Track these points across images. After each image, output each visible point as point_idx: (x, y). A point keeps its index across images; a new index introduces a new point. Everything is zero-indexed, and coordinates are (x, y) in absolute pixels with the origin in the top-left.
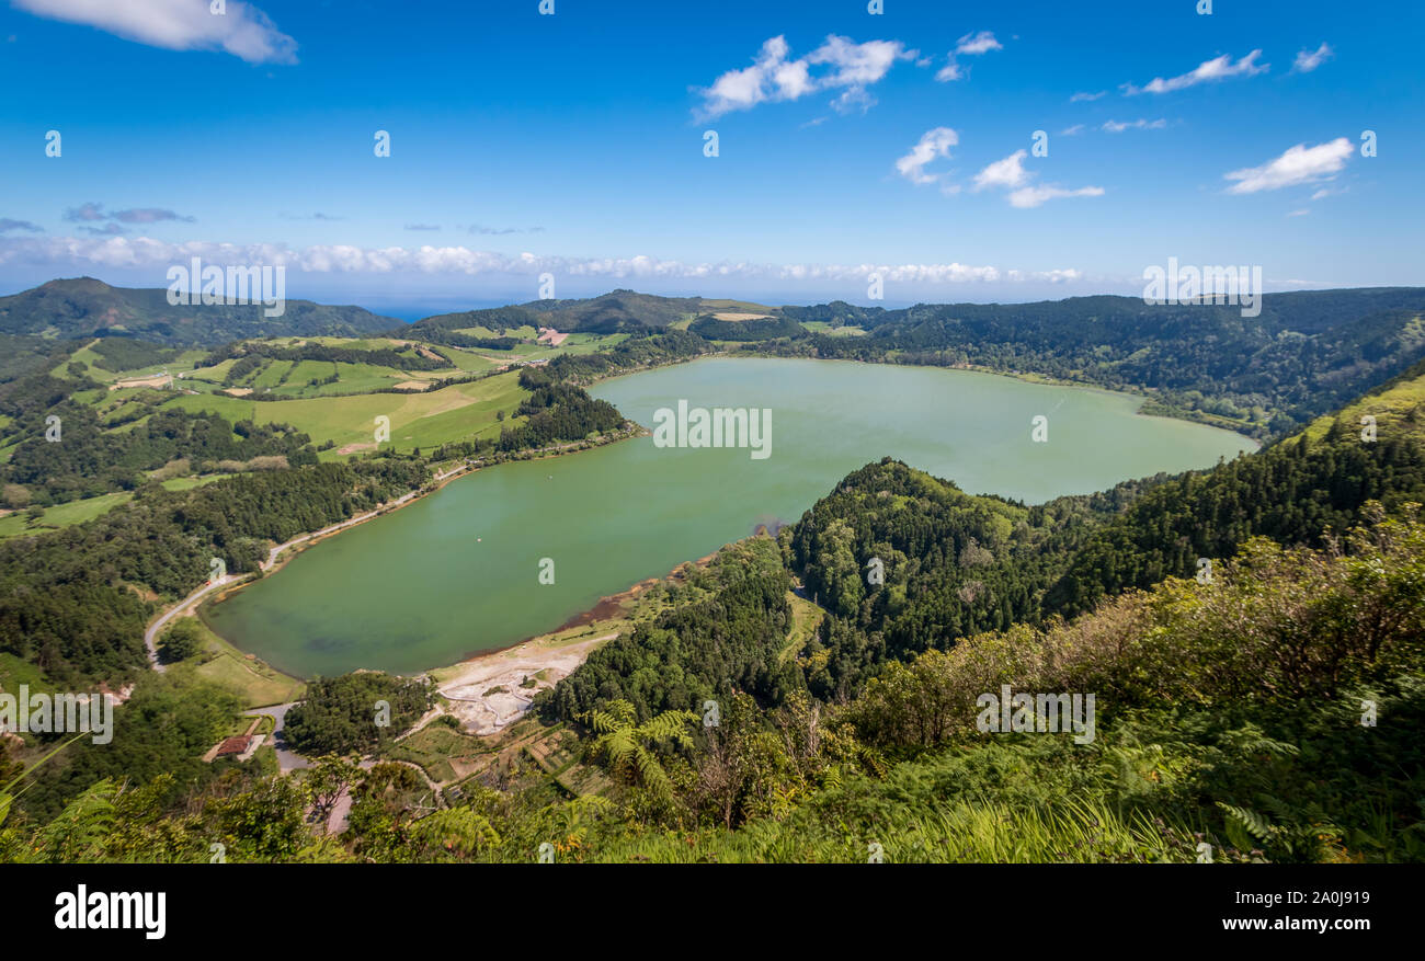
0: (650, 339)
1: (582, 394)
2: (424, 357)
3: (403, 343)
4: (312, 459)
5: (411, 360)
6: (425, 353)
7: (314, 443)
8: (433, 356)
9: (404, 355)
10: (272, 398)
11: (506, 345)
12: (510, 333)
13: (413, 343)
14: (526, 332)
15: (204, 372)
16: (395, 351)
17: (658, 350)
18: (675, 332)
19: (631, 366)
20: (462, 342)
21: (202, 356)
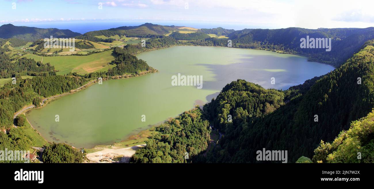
0: (157, 39)
1: (135, 57)
2: (86, 45)
3: (80, 40)
4: (55, 74)
5: (82, 45)
6: (87, 43)
7: (55, 69)
8: (88, 44)
9: (81, 44)
10: (46, 56)
11: (110, 41)
12: (112, 37)
13: (83, 40)
14: (117, 37)
15: (31, 48)
16: (78, 42)
17: (160, 43)
18: (166, 37)
19: (151, 48)
20: (97, 40)
21: (31, 43)
